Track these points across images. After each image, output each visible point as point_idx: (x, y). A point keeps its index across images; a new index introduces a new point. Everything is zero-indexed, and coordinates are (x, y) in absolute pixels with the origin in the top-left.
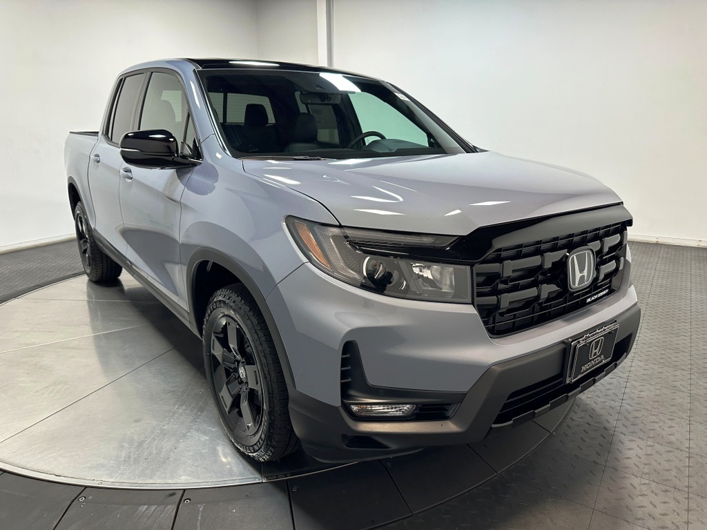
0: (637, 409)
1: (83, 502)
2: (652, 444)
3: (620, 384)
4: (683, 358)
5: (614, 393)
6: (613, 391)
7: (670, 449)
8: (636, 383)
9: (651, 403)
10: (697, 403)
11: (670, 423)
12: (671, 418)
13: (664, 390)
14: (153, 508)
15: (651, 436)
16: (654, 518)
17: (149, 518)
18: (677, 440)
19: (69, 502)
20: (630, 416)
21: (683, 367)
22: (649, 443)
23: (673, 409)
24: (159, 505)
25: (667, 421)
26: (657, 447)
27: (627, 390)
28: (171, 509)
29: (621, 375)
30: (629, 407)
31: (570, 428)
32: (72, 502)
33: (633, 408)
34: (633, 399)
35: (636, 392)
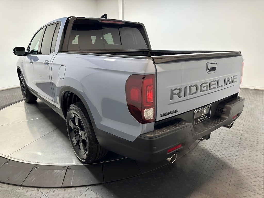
1: (36, 169)
3: (217, 135)
4: (240, 127)
6: (214, 137)
7: (230, 156)
8: (223, 135)
9: (227, 141)
10: (242, 142)
11: (232, 148)
12: (232, 146)
13: (232, 137)
14: (58, 171)
15: (224, 152)
17: (57, 174)
18: (233, 153)
19: (32, 169)
20: (218, 145)
21: (240, 130)
22: (223, 154)
23: (233, 143)
24: (60, 170)
25: (231, 147)
27: (219, 137)
28: (64, 171)
29: (218, 132)
30: (219, 142)
31: (198, 149)
32: (33, 169)
33: (220, 143)
34: (221, 140)
35: (222, 138)
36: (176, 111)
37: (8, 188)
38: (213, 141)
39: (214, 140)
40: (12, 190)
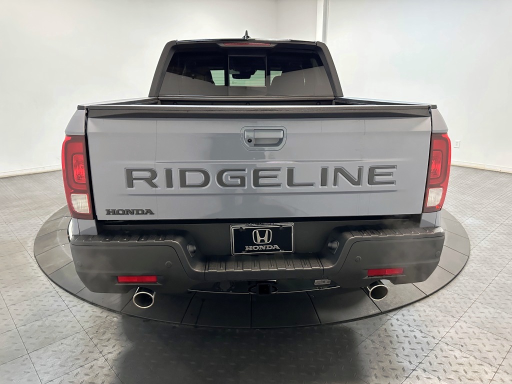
0: (499, 290)
2: (500, 312)
3: (493, 274)
5: (485, 279)
6: (485, 278)
8: (506, 275)
15: (502, 307)
16: (481, 352)
20: (491, 294)
22: (498, 311)
26: (504, 314)
27: (497, 278)
30: (493, 289)
33: (496, 289)
34: (499, 284)
35: (503, 280)
36: (150, 212)
37: (101, 313)
38: (482, 285)
39: (484, 282)
40: (107, 317)
